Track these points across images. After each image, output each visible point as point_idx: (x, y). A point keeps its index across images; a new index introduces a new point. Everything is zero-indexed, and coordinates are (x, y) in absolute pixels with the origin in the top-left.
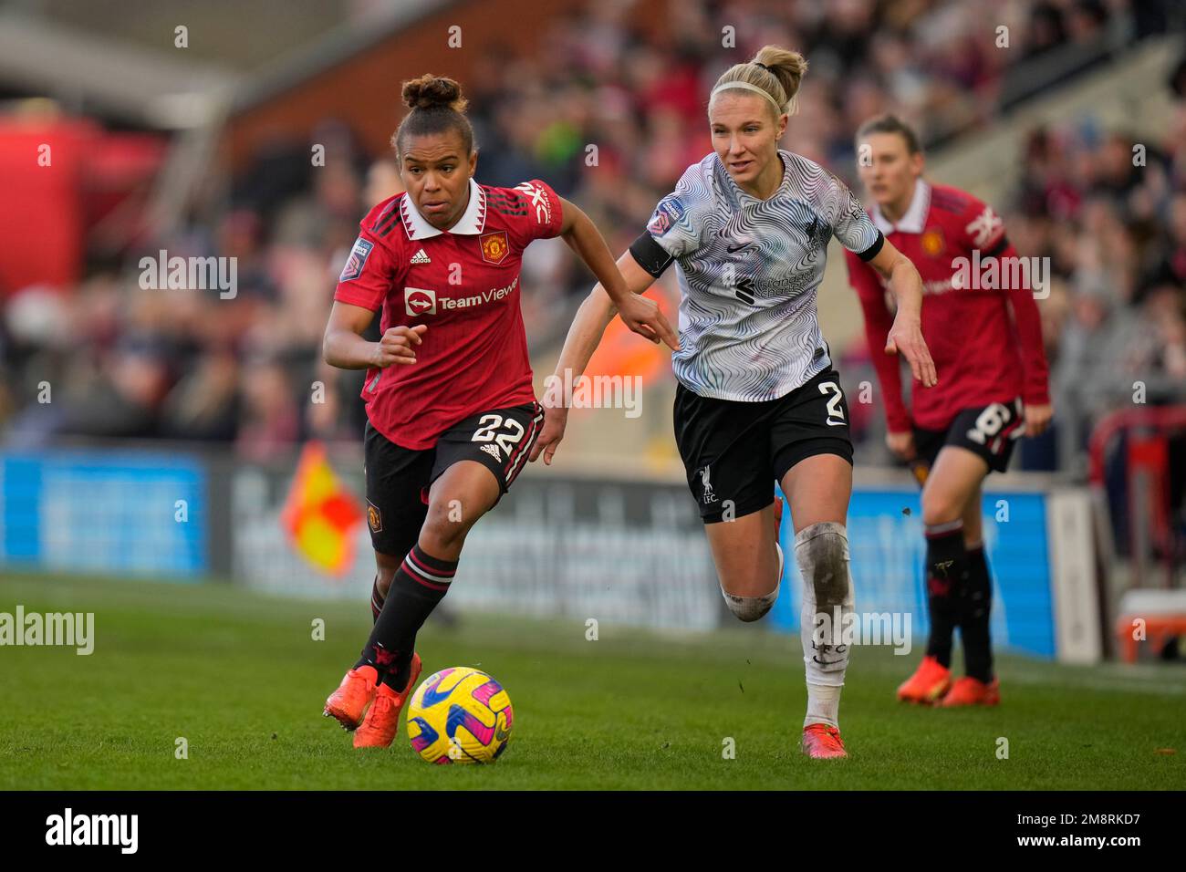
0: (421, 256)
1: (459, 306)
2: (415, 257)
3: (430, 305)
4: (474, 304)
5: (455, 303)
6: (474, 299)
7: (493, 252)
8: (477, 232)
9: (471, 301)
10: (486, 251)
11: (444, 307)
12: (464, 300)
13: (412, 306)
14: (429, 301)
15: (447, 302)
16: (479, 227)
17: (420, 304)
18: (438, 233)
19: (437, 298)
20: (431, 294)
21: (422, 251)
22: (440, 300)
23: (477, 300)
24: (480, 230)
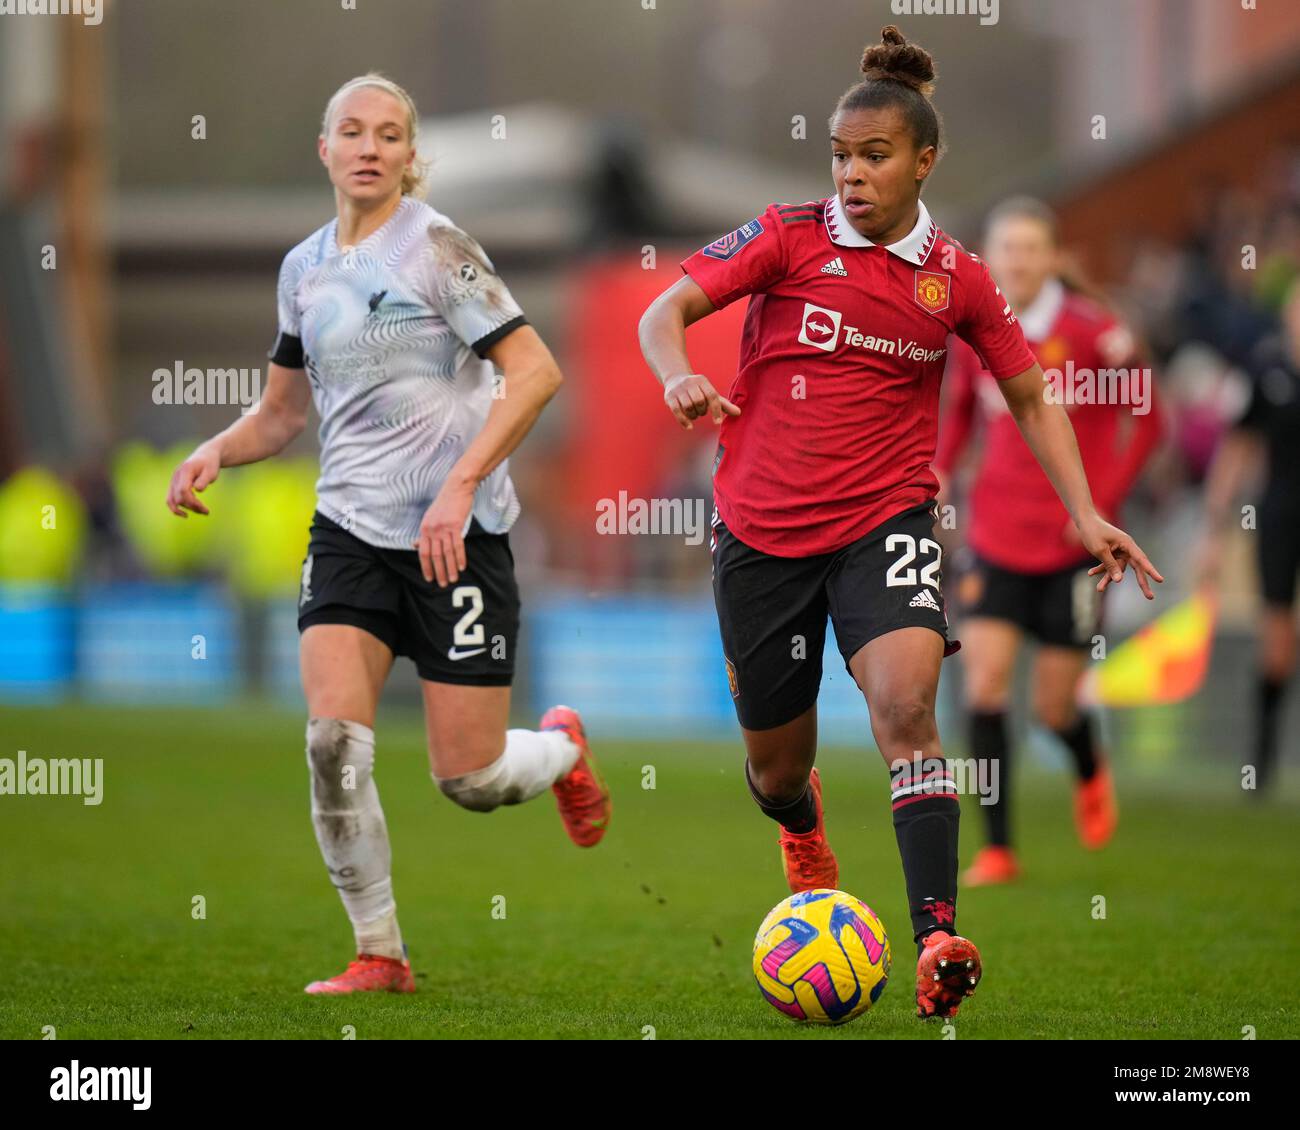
0: (836, 266)
1: (865, 345)
2: (828, 265)
3: (831, 332)
4: (884, 350)
5: (861, 339)
6: (886, 343)
7: (928, 296)
8: (917, 262)
9: (882, 344)
10: (921, 291)
11: (847, 342)
12: (873, 339)
13: (808, 329)
14: (831, 326)
15: (854, 333)
16: (921, 257)
17: (819, 328)
18: (869, 244)
19: (843, 323)
20: (836, 317)
21: (838, 260)
22: (845, 328)
23: (889, 346)
24: (921, 261)
